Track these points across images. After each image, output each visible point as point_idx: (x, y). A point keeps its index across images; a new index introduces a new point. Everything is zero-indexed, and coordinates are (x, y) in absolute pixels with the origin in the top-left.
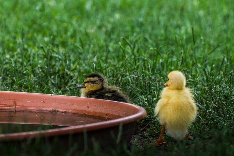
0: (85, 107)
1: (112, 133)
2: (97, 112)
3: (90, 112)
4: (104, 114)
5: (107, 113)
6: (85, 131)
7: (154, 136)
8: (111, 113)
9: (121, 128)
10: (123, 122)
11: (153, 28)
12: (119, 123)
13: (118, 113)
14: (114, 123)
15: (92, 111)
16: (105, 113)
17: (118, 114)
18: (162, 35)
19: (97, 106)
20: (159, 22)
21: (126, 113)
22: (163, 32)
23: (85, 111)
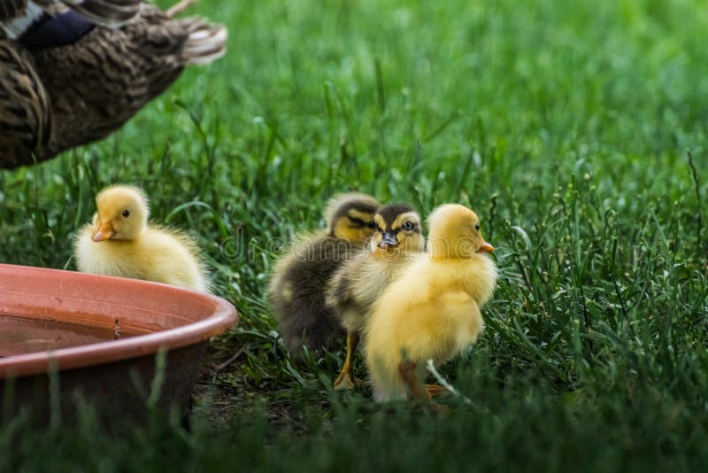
0: (53, 298)
1: (135, 375)
2: (86, 314)
3: (67, 314)
4: (108, 319)
5: (119, 315)
6: (53, 369)
7: (262, 386)
8: (129, 317)
9: (161, 362)
10: (168, 342)
11: (258, 63)
12: (155, 347)
13: (150, 317)
14: (139, 348)
15: (73, 311)
16: (113, 316)
17: (151, 321)
18: (282, 84)
19: (87, 295)
20: (273, 45)
21: (176, 316)
22: (284, 73)
23: (50, 310)
